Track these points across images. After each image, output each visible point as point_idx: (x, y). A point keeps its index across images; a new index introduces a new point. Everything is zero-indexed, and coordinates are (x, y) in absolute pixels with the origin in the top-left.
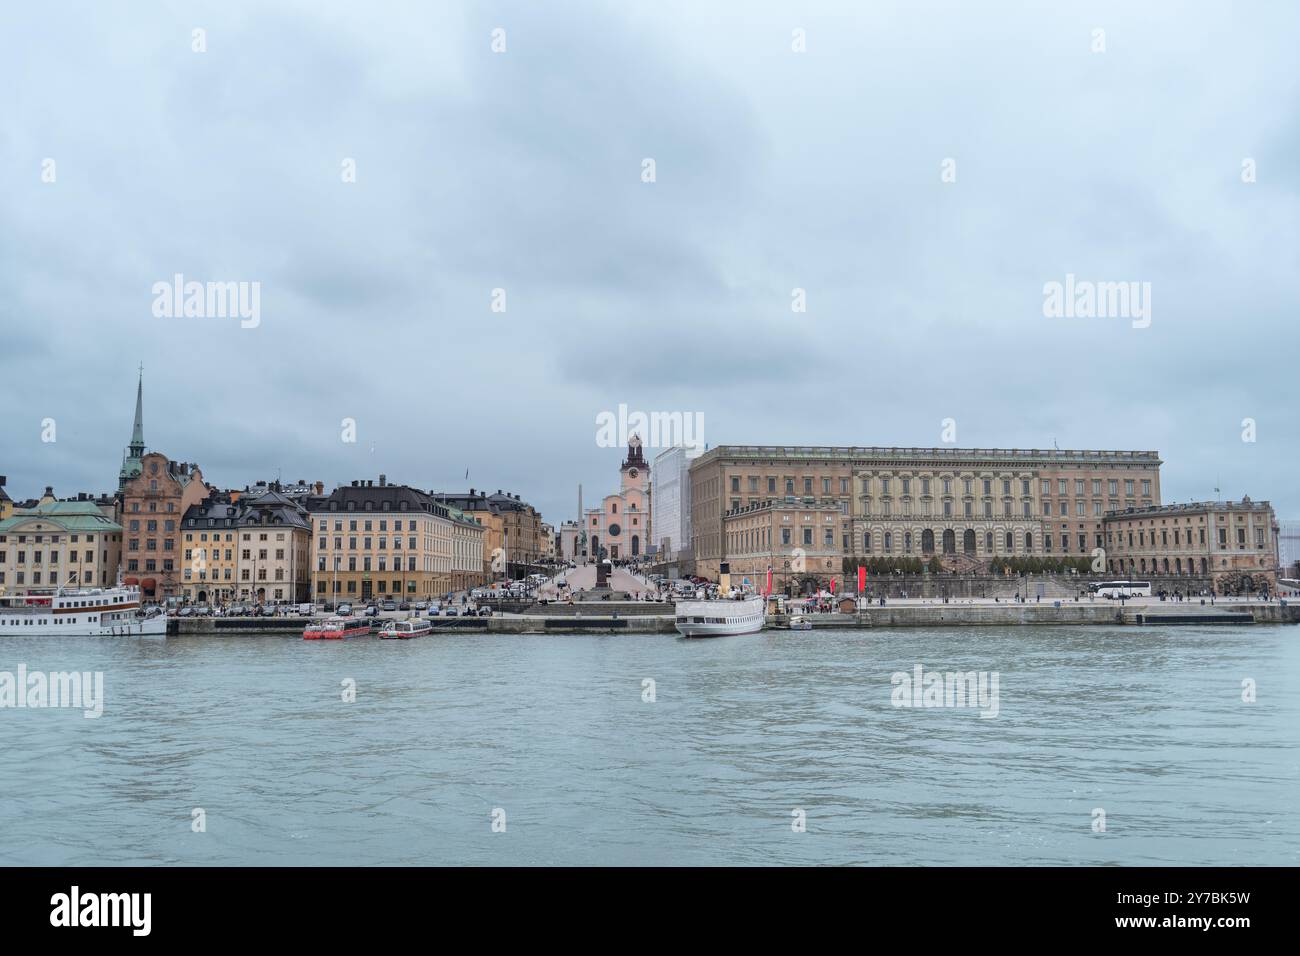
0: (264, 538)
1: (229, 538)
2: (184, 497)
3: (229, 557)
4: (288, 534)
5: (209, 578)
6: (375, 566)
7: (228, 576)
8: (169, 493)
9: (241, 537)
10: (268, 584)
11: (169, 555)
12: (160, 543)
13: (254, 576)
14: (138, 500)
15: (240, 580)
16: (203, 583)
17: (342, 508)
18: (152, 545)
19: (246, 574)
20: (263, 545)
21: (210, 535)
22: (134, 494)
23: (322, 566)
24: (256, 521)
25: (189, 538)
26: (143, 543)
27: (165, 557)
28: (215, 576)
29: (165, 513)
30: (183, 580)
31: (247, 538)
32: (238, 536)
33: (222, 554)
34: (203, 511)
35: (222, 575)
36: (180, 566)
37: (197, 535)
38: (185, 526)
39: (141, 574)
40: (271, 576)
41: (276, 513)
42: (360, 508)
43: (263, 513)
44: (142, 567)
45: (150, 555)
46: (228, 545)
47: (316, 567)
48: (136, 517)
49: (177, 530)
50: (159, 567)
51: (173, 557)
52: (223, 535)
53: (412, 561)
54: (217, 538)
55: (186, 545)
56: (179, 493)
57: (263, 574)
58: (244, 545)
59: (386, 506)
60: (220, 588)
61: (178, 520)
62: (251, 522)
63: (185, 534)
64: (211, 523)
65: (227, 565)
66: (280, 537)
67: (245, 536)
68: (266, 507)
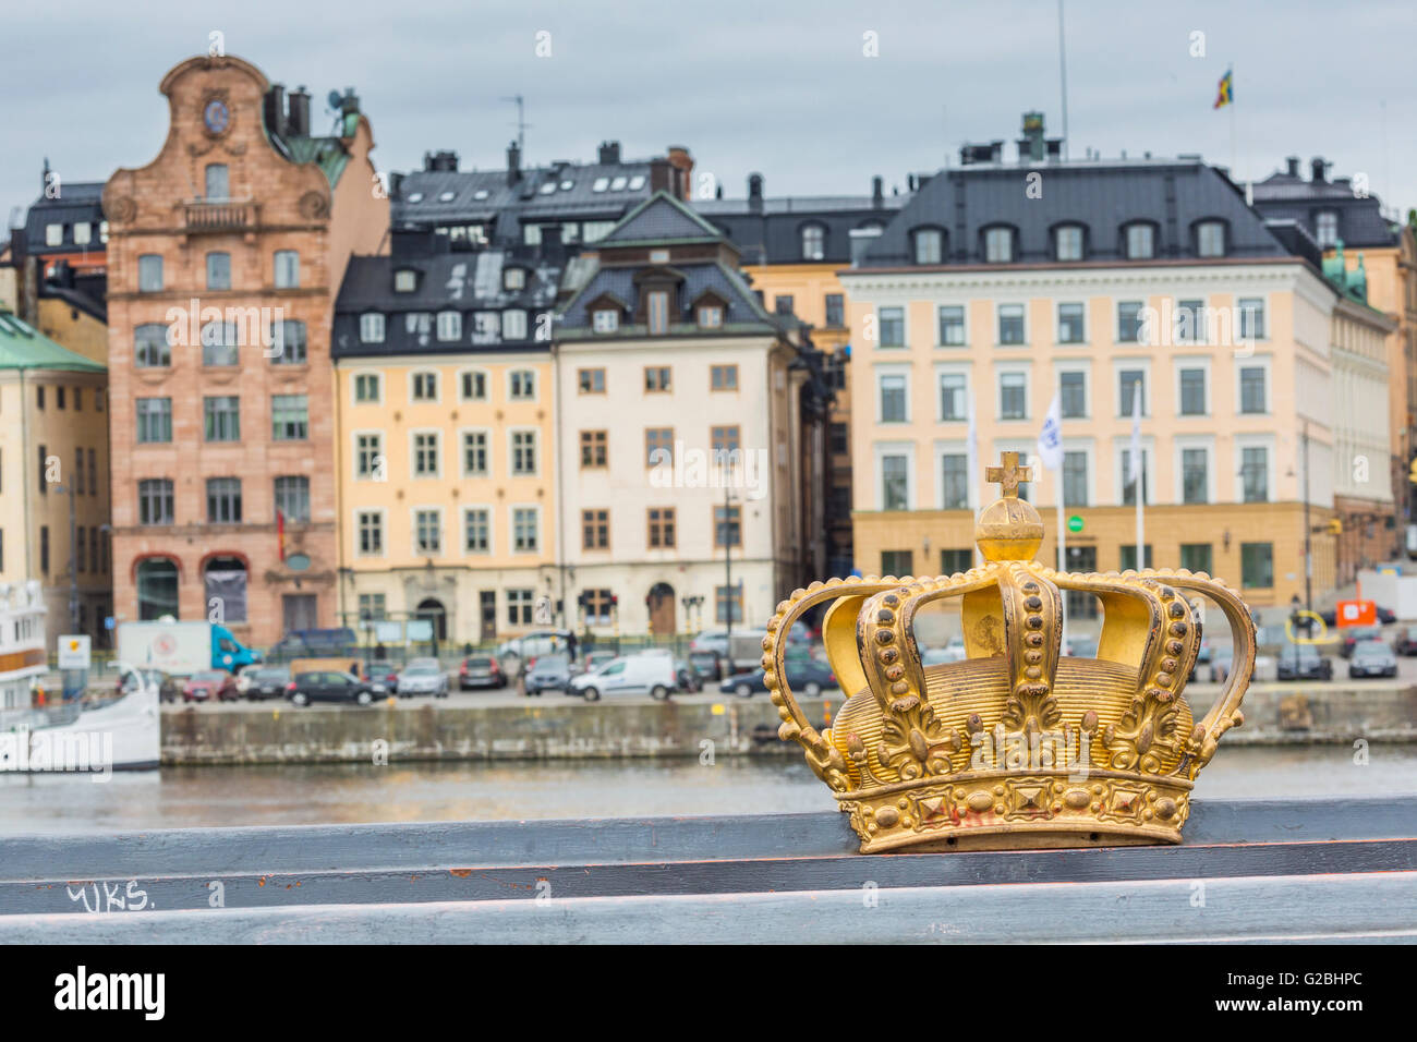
0: (657, 381)
1: (522, 387)
2: (334, 225)
3: (525, 461)
4: (752, 360)
5: (453, 548)
6: (1103, 488)
7: (527, 543)
8: (281, 214)
9: (571, 381)
10: (685, 565)
11: (295, 459)
12: (255, 410)
13: (629, 535)
14: (161, 244)
15: (575, 553)
16: (430, 567)
17: (962, 254)
18: (221, 424)
19: (597, 530)
20: (658, 410)
21: (449, 372)
22: (144, 221)
23: (894, 496)
24: (625, 318)
25: (368, 388)
26: (188, 415)
27: (279, 468)
28: (477, 542)
29: (268, 293)
30: (353, 556)
31: (590, 382)
32: (555, 374)
33: (500, 453)
34: (405, 281)
35: (501, 532)
36: (337, 500)
37: (396, 374)
38: (347, 344)
39: (190, 533)
40: (696, 534)
41: (696, 283)
42: (1033, 253)
43: (648, 277)
44: (190, 506)
45: (219, 459)
46: (522, 415)
47: (867, 493)
48: (155, 312)
49: (319, 355)
50: (258, 505)
51: (306, 466)
52: (498, 371)
53: (1254, 465)
54: (474, 386)
55: (358, 419)
56: (318, 210)
57: (662, 529)
58: (586, 413)
59: (1140, 240)
60: (500, 585)
61: (321, 317)
62: (606, 321)
63: (353, 369)
64: (449, 327)
65: (522, 491)
66: (724, 378)
67: (584, 373)
68: (660, 258)
